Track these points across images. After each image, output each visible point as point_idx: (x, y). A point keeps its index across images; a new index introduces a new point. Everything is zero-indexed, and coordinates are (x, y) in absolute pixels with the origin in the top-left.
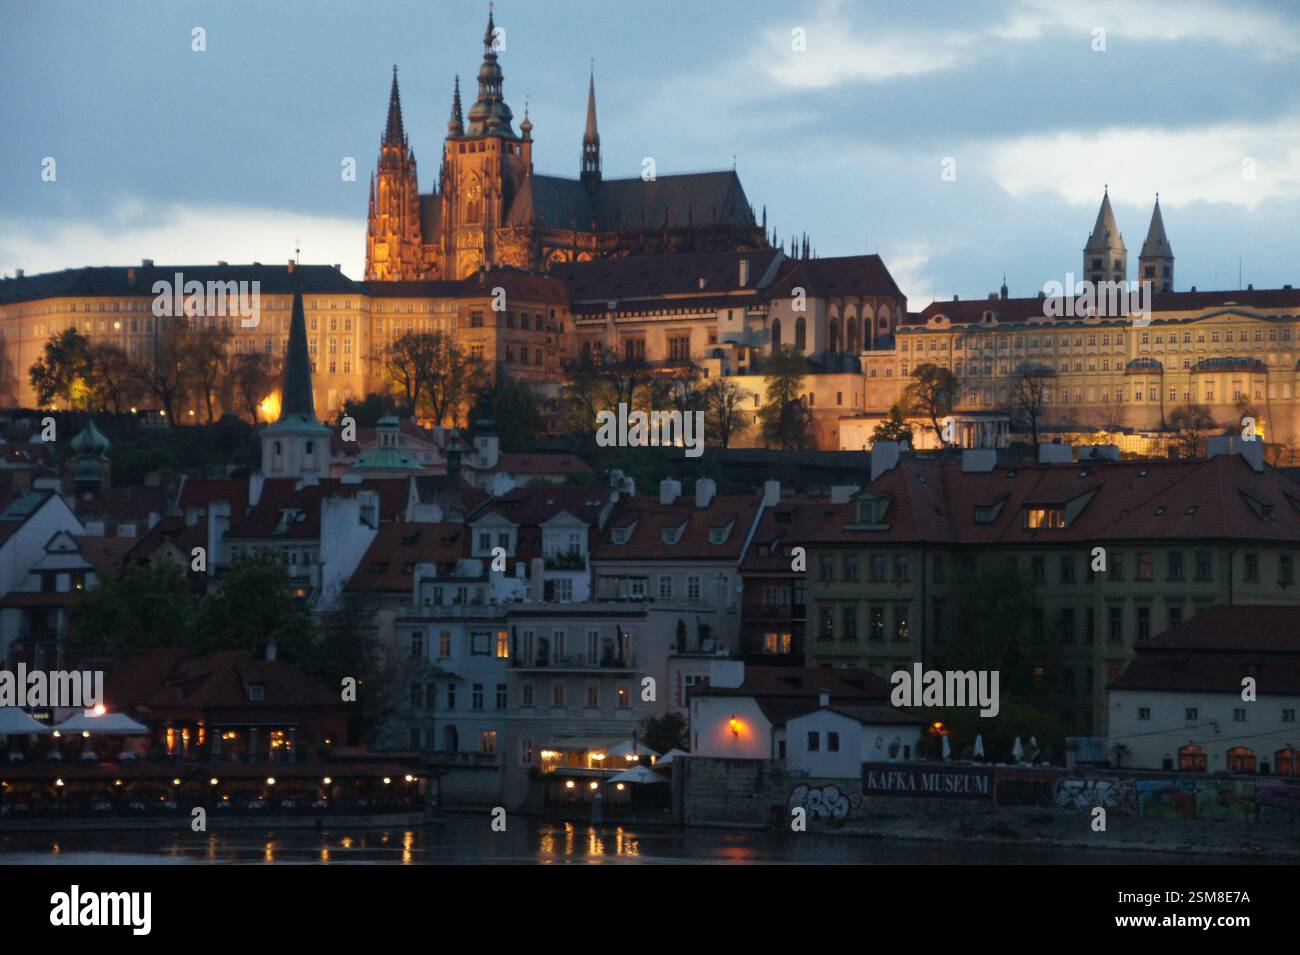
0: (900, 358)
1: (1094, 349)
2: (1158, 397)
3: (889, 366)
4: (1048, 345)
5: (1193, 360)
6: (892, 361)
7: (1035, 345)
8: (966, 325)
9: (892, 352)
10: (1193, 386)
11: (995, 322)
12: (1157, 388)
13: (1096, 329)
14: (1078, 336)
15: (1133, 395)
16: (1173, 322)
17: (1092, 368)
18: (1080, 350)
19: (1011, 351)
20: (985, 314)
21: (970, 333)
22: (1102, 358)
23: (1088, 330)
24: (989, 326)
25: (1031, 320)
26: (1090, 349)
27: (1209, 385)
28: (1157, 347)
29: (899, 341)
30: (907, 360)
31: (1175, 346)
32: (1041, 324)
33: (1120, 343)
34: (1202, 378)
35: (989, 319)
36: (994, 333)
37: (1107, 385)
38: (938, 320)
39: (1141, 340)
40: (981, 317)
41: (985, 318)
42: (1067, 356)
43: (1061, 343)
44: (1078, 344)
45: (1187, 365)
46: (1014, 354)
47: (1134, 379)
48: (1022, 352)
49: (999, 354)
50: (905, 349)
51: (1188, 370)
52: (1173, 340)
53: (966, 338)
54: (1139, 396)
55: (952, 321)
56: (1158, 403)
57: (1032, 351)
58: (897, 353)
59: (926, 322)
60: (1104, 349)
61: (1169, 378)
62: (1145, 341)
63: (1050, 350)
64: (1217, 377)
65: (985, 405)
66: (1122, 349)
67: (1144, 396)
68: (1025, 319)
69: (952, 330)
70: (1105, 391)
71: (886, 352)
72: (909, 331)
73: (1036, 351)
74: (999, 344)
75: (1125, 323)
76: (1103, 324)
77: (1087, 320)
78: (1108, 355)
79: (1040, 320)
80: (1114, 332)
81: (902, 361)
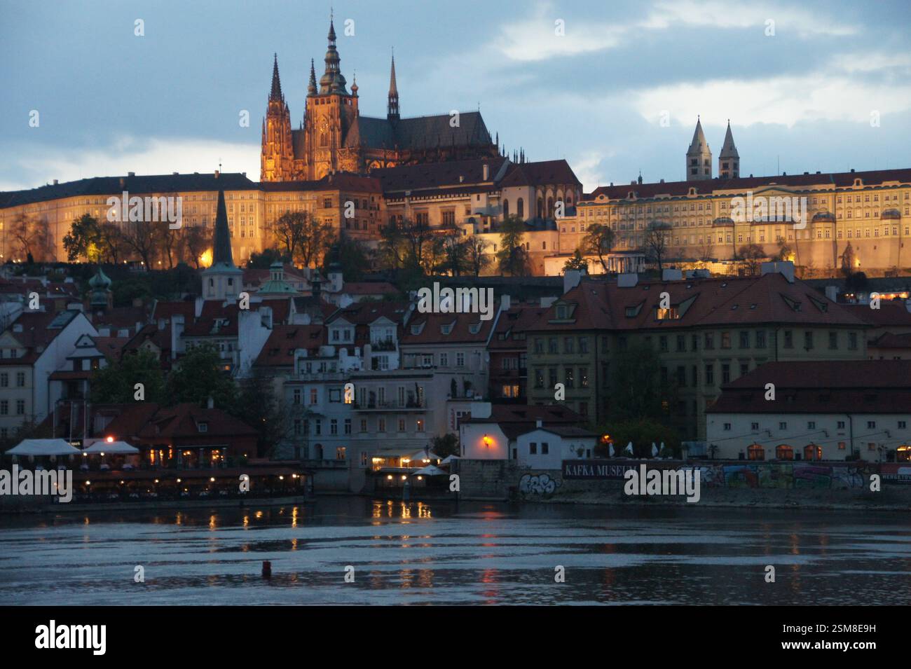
0: (580, 220)
1: (694, 213)
2: (732, 240)
3: (573, 226)
4: (667, 211)
6: (574, 222)
7: (659, 211)
8: (618, 200)
9: (575, 217)
10: (752, 233)
11: (635, 198)
12: (731, 234)
13: (695, 201)
14: (684, 205)
15: (717, 240)
16: (738, 195)
17: (693, 224)
18: (685, 213)
19: (645, 215)
20: (629, 193)
21: (620, 205)
22: (698, 218)
23: (690, 201)
24: (632, 200)
25: (656, 196)
26: (692, 213)
27: (762, 232)
29: (579, 211)
30: (584, 222)
32: (662, 198)
33: (708, 208)
34: (758, 229)
35: (631, 197)
36: (635, 205)
37: (701, 234)
38: (602, 198)
39: (721, 207)
40: (627, 195)
41: (629, 196)
42: (678, 217)
43: (674, 209)
44: (685, 210)
46: (647, 217)
47: (717, 230)
48: (651, 215)
49: (638, 217)
50: (582, 215)
51: (749, 224)
53: (618, 208)
54: (721, 240)
55: (610, 198)
56: (732, 244)
57: (657, 215)
58: (578, 218)
59: (594, 199)
60: (699, 212)
61: (738, 229)
62: (724, 207)
63: (667, 214)
64: (766, 229)
65: (630, 247)
66: (710, 212)
67: (723, 240)
68: (653, 196)
69: (610, 203)
70: (701, 237)
71: (571, 218)
72: (584, 205)
73: (660, 214)
74: (638, 211)
75: (711, 197)
76: (699, 198)
77: (689, 196)
78: (702, 216)
79: (662, 196)
80: (705, 203)
81: (580, 222)
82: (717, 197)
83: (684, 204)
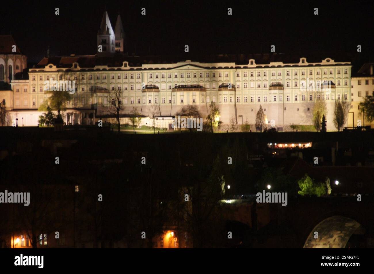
0: (31, 84)
1: (127, 81)
2: (158, 102)
3: (26, 87)
4: (105, 78)
5: (173, 86)
6: (27, 85)
7: (98, 78)
8: (64, 69)
9: (27, 81)
10: (173, 97)
11: (79, 68)
12: (157, 98)
13: (128, 72)
14: (119, 75)
15: (148, 101)
16: (163, 69)
17: (126, 89)
18: (120, 81)
19: (87, 81)
20: (73, 64)
21: (67, 71)
22: (130, 85)
23: (124, 72)
24: (76, 69)
25: (96, 67)
26: (125, 80)
27: (182, 97)
28: (156, 80)
29: (31, 75)
30: (35, 85)
31: (164, 80)
32: (101, 69)
33: (139, 78)
34: (178, 94)
35: (76, 67)
36: (78, 73)
37: (133, 97)
38: (51, 67)
39: (149, 77)
40: (72, 66)
41: (73, 66)
43: (111, 78)
44: (119, 78)
45: (170, 88)
46: (88, 82)
47: (148, 94)
48: (92, 82)
49: (81, 83)
50: (34, 79)
51: (171, 90)
52: (163, 77)
53: (65, 75)
54: (150, 102)
55: (57, 67)
56: (158, 105)
57: (96, 81)
58: (30, 82)
59: (44, 67)
60: (131, 80)
61: (161, 93)
62: (151, 77)
63: (106, 81)
64: (185, 93)
65: (75, 105)
66: (140, 80)
67: (152, 101)
68: (94, 67)
69: (58, 71)
70: (132, 99)
71: (24, 81)
72: (35, 72)
73: (99, 81)
74: (81, 77)
75: (141, 69)
76: (131, 70)
77: (123, 68)
78: (133, 83)
79: (101, 67)
80: (136, 73)
81: (32, 85)
82: (145, 69)
83: (119, 73)
